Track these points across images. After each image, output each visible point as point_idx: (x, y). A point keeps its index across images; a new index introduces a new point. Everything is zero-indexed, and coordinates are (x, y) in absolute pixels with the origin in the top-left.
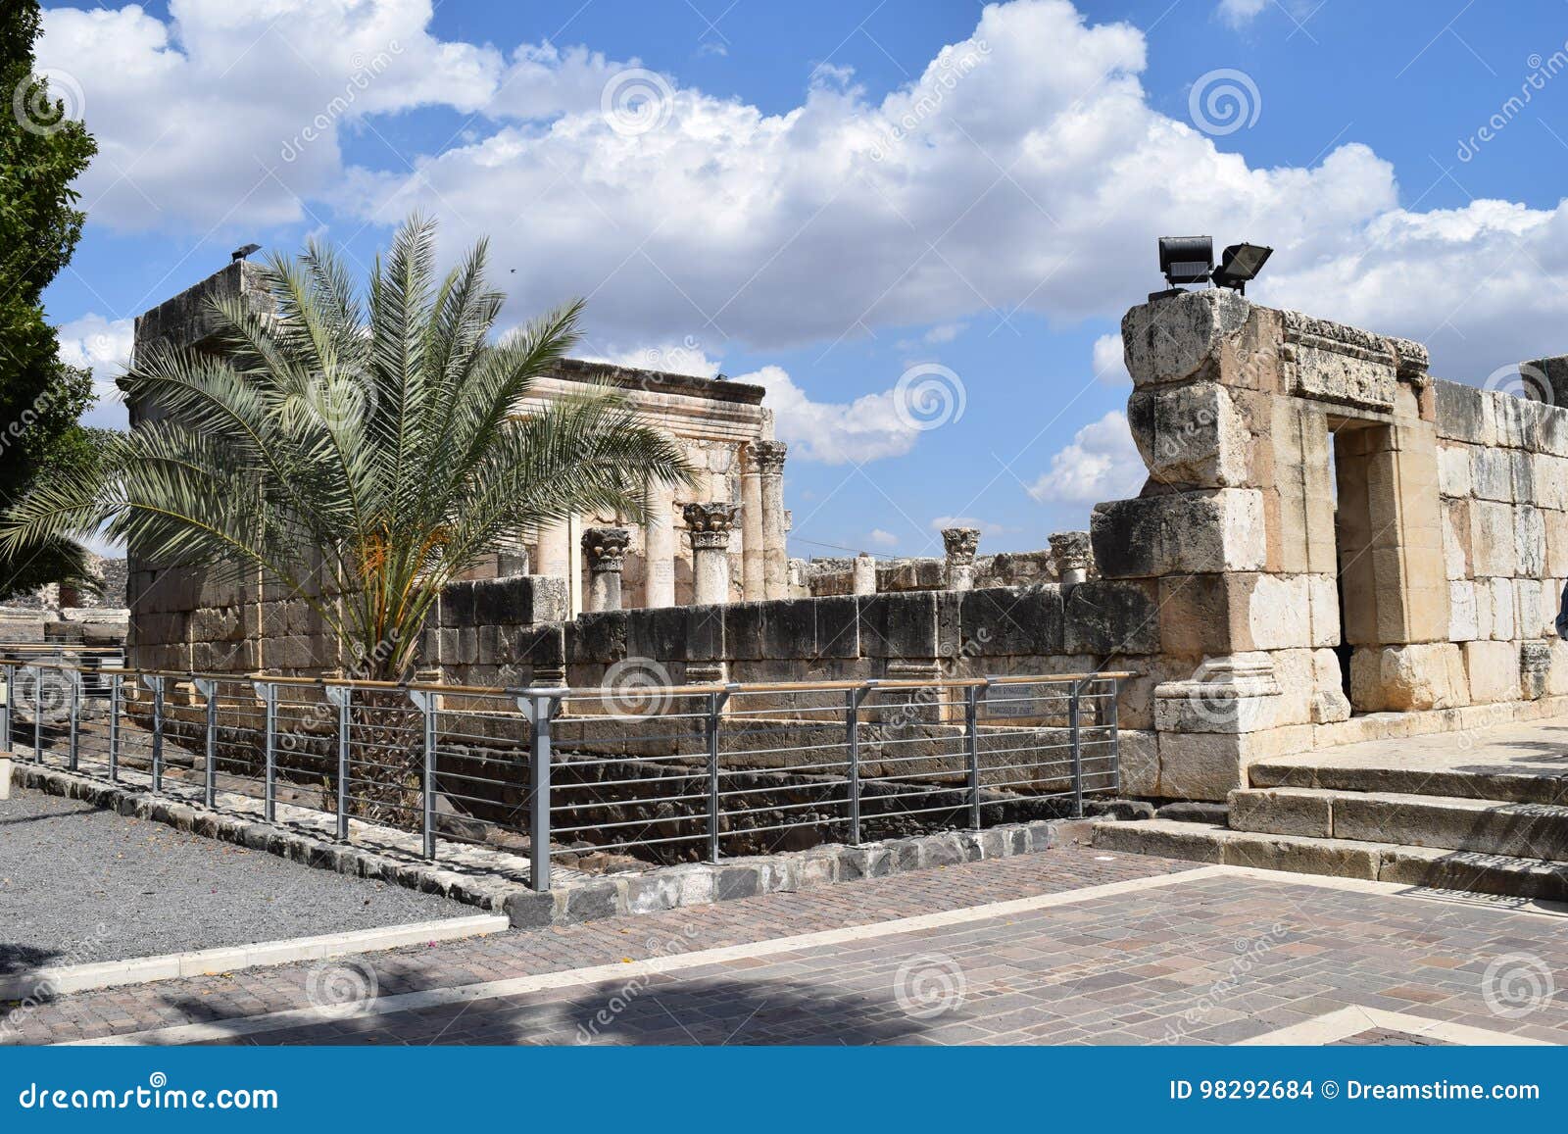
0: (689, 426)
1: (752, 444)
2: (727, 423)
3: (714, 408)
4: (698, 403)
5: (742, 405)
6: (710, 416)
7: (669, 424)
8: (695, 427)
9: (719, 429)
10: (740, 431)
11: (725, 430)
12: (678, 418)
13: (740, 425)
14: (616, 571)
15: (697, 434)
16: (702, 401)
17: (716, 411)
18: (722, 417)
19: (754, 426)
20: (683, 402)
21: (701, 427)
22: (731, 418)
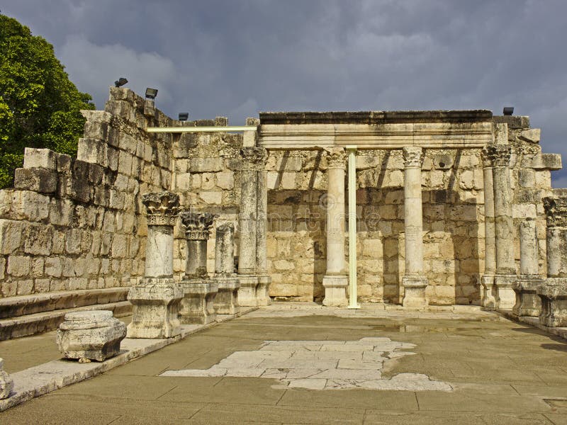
0: (432, 142)
1: (485, 148)
2: (463, 136)
3: (451, 128)
4: (438, 126)
5: (474, 124)
6: (449, 133)
7: (415, 142)
8: (436, 142)
9: (457, 141)
10: (475, 141)
11: (462, 141)
12: (423, 137)
13: (475, 137)
14: (196, 240)
15: (440, 146)
16: (440, 125)
17: (452, 130)
18: (457, 133)
19: (486, 136)
20: (425, 127)
21: (441, 142)
22: (466, 133)
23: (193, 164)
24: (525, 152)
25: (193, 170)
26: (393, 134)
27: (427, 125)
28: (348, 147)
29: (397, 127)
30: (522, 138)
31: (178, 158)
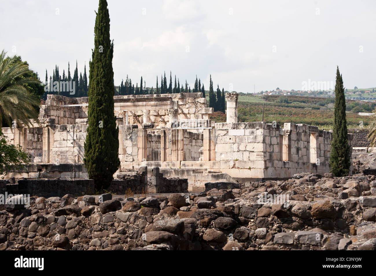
1: (169, 110)
10: (165, 107)
23: (80, 115)
24: (199, 107)
25: (80, 117)
26: (139, 106)
27: (150, 102)
28: (125, 110)
29: (140, 103)
30: (198, 102)
31: (75, 113)
